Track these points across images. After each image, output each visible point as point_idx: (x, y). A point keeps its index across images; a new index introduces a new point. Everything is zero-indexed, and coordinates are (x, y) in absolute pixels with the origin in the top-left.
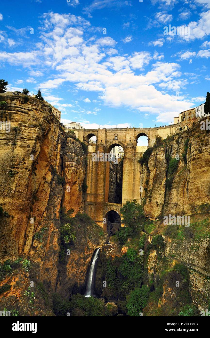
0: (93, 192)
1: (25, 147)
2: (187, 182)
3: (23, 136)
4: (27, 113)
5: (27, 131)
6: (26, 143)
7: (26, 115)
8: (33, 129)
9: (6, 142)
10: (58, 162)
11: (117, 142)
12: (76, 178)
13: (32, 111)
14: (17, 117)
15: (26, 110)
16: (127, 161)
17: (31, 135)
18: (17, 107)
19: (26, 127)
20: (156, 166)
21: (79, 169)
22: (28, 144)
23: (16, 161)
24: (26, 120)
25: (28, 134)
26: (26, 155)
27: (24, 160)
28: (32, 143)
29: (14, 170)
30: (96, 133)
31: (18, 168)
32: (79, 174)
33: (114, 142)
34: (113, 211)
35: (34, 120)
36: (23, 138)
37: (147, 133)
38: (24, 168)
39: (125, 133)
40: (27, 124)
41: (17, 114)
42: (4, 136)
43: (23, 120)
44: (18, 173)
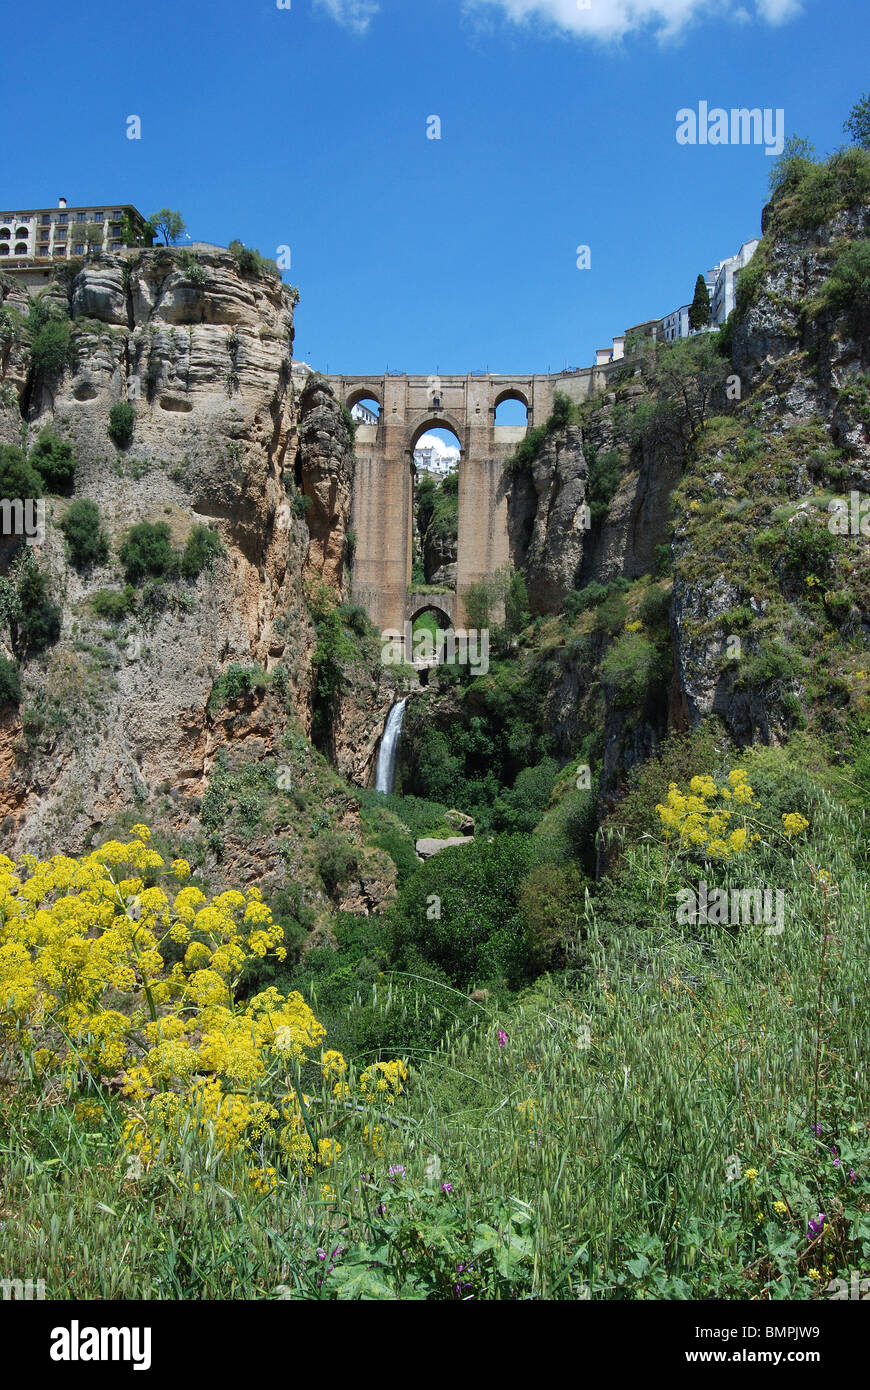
0: (373, 556)
1: (259, 387)
3: (252, 360)
4: (253, 304)
5: (260, 348)
6: (259, 376)
7: (252, 307)
8: (272, 343)
9: (210, 371)
10: (293, 456)
11: (440, 415)
12: (337, 505)
13: (261, 298)
14: (232, 309)
15: (249, 295)
16: (470, 466)
17: (270, 359)
18: (230, 285)
19: (255, 337)
20: (556, 476)
21: (342, 482)
22: (264, 381)
23: (242, 420)
24: (252, 321)
25: (262, 355)
26: (262, 409)
27: (257, 420)
28: (273, 378)
29: (238, 442)
30: (378, 387)
31: (247, 438)
32: (342, 496)
33: (431, 416)
34: (430, 607)
35: (268, 322)
36: (252, 364)
37: (525, 390)
38: (258, 440)
39: (461, 391)
40: (256, 330)
41: (231, 301)
42: (205, 355)
43: (246, 319)
44: (247, 450)
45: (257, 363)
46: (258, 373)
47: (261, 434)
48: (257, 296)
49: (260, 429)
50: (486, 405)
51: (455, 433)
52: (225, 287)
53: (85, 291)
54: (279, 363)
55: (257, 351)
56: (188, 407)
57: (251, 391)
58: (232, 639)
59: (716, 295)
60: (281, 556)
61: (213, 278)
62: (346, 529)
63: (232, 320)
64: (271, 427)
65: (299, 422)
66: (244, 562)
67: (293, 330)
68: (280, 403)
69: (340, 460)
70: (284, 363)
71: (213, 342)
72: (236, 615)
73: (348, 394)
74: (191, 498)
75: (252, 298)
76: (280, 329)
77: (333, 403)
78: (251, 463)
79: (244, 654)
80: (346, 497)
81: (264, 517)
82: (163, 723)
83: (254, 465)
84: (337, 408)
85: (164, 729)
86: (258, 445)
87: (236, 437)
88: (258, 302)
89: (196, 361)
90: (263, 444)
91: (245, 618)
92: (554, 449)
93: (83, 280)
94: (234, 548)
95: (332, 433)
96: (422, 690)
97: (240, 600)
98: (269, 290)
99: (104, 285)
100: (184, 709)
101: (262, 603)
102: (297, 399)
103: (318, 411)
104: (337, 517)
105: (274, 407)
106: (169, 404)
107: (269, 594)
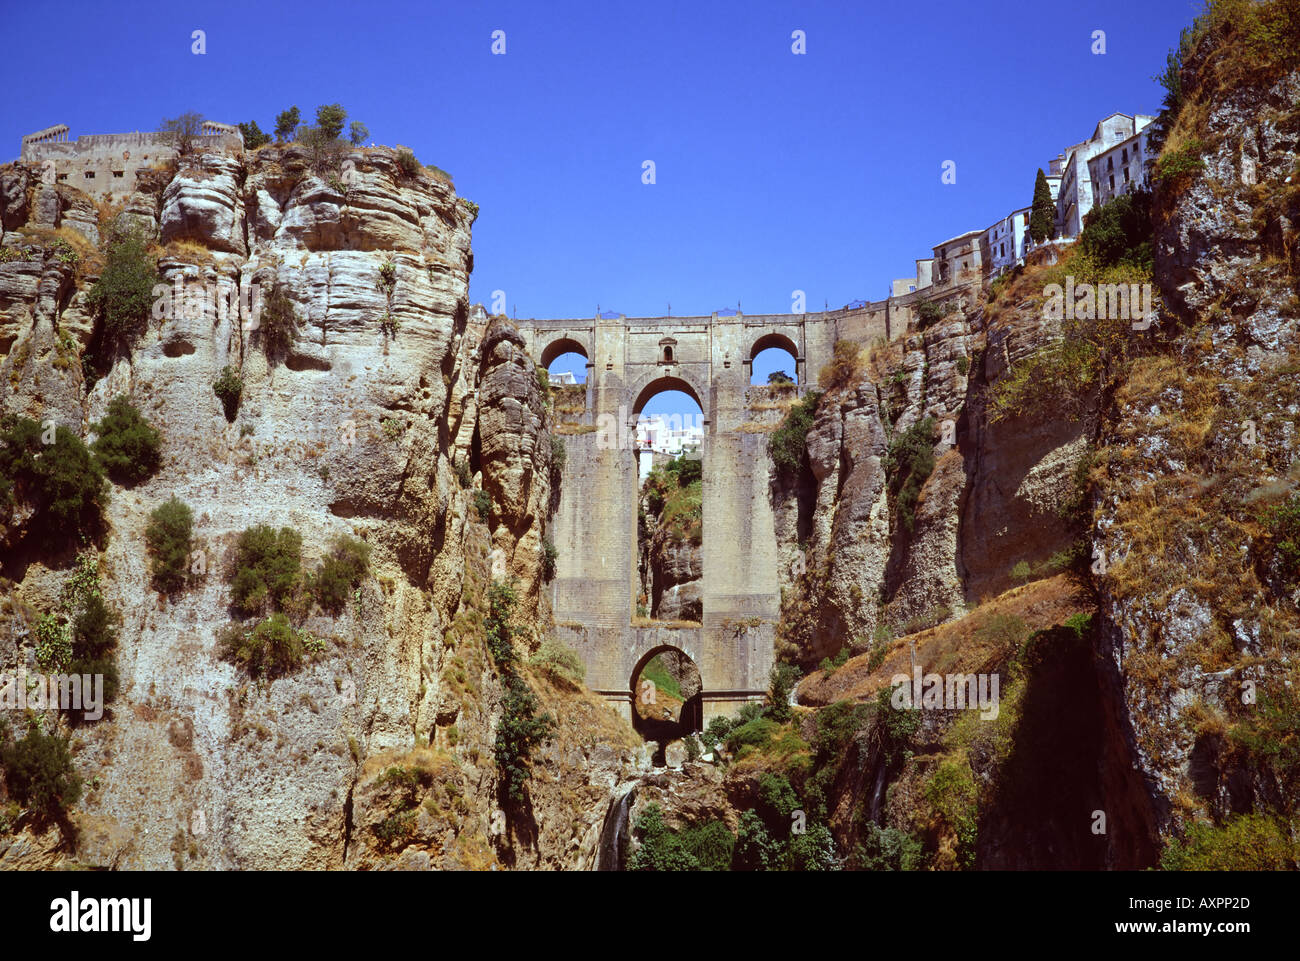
0: (582, 574)
1: (425, 337)
2: (973, 492)
3: (415, 299)
4: (415, 222)
5: (427, 282)
6: (426, 322)
7: (414, 226)
8: (444, 276)
9: (356, 314)
10: (470, 432)
11: (673, 371)
12: (532, 500)
13: (427, 214)
14: (387, 229)
15: (411, 210)
16: (720, 442)
17: (444, 298)
18: (384, 196)
19: (419, 267)
20: (844, 455)
21: (537, 470)
22: (433, 328)
23: (401, 384)
24: (416, 247)
25: (429, 293)
26: (431, 368)
27: (423, 383)
28: (446, 323)
29: (396, 414)
30: (586, 334)
31: (408, 408)
32: (538, 489)
33: (661, 372)
34: (665, 648)
35: (437, 246)
36: (416, 305)
37: (792, 333)
38: (424, 411)
39: (703, 337)
40: (421, 259)
41: (387, 219)
42: (351, 294)
43: (407, 243)
44: (409, 424)
45: (423, 304)
46: (425, 318)
47: (428, 402)
48: (422, 212)
49: (426, 395)
50: (737, 355)
51: (695, 397)
52: (378, 200)
53: (182, 207)
54: (454, 303)
55: (421, 288)
56: (325, 366)
57: (415, 342)
58: (384, 700)
59: (1062, 194)
60: (453, 576)
61: (362, 187)
62: (542, 533)
63: (386, 244)
64: (443, 392)
65: (477, 385)
66: (402, 585)
67: (471, 258)
68: (454, 360)
69: (535, 438)
70: (460, 303)
71: (362, 275)
72: (390, 664)
73: (544, 346)
74: (330, 496)
75: (415, 214)
76: (454, 257)
77: (525, 358)
78: (415, 443)
79: (401, 722)
80: (543, 489)
81: (431, 520)
82: (281, 828)
83: (419, 448)
84: (530, 367)
85: (281, 840)
86: (425, 416)
87: (394, 407)
88: (423, 219)
89: (338, 301)
90: (431, 416)
91: (403, 667)
92: (838, 415)
93: (177, 192)
94: (388, 564)
95: (523, 400)
96: (658, 771)
97: (397, 641)
98: (438, 202)
99: (208, 198)
100: (314, 809)
101: (427, 645)
102: (474, 353)
103: (504, 369)
104: (531, 519)
105: (447, 364)
106: (300, 363)
107: (437, 633)
